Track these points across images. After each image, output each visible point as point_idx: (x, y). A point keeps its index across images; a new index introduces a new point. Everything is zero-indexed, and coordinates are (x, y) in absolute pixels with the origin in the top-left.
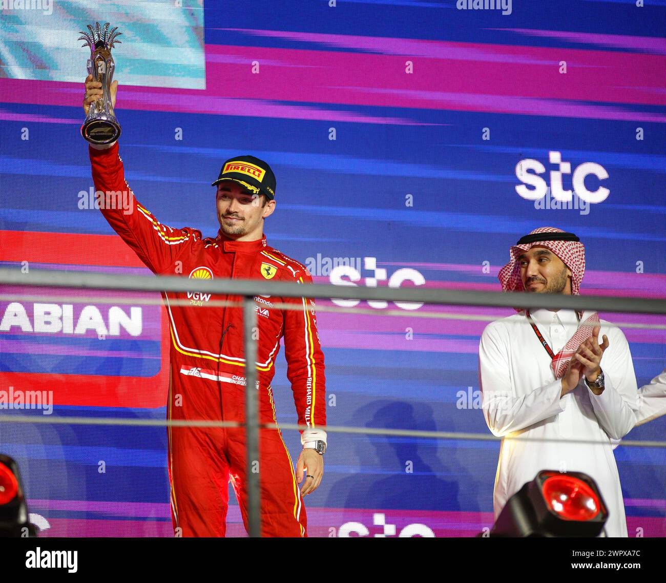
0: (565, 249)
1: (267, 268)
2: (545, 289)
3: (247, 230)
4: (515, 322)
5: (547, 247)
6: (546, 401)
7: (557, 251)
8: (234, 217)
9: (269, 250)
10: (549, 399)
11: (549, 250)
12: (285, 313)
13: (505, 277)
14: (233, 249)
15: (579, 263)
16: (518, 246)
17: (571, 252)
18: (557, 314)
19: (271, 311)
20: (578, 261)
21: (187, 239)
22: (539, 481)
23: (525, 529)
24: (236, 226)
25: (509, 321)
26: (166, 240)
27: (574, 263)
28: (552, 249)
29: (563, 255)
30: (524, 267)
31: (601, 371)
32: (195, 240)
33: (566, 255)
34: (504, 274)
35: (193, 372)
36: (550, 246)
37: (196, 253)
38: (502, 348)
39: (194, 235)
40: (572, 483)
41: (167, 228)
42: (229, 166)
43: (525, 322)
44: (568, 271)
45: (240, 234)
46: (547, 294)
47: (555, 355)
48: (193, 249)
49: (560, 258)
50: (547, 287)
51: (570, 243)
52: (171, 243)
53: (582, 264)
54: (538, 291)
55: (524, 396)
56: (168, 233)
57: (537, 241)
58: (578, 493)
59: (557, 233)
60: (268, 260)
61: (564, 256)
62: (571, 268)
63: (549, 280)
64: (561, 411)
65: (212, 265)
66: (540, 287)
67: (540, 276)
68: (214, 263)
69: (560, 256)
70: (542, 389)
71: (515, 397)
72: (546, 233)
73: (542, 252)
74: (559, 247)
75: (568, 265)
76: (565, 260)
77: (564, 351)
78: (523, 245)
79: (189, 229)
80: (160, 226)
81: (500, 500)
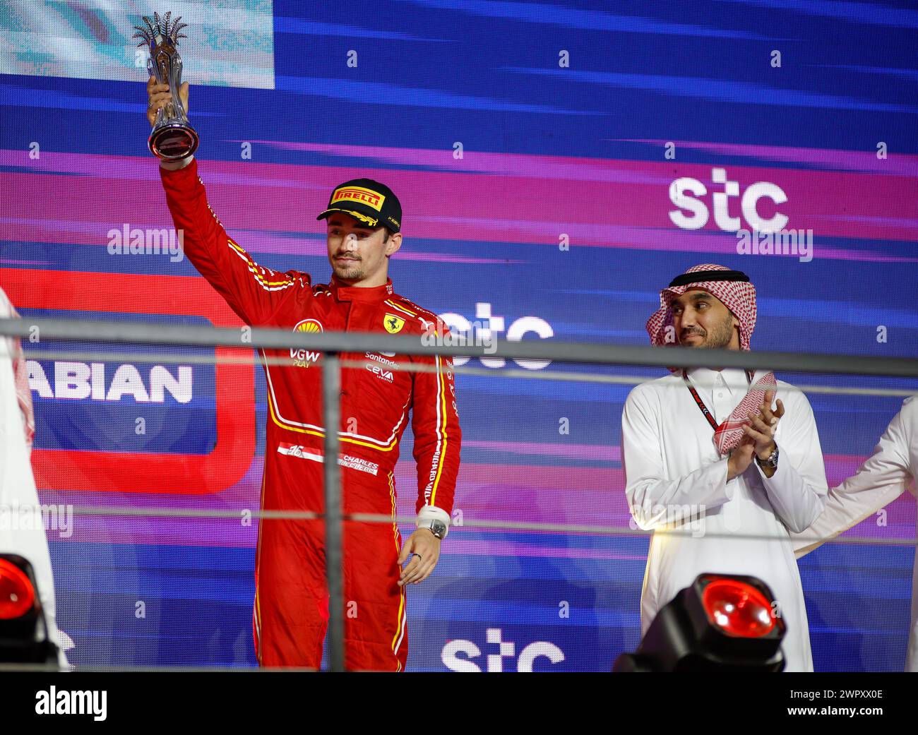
0: (730, 292)
1: (392, 320)
2: (705, 343)
3: (365, 273)
4: (668, 385)
5: (707, 290)
6: (707, 486)
7: (720, 294)
8: (347, 257)
9: (396, 298)
10: (711, 484)
11: (709, 294)
12: (413, 375)
13: (654, 328)
14: (349, 298)
15: (749, 309)
16: (670, 289)
17: (738, 295)
18: (721, 374)
19: (395, 373)
20: (747, 306)
21: (292, 284)
22: (698, 587)
23: (680, 647)
24: (352, 268)
25: (660, 384)
26: (265, 285)
27: (741, 308)
28: (713, 292)
29: (727, 299)
30: (677, 316)
31: (776, 446)
32: (303, 286)
33: (731, 299)
34: (653, 325)
35: (293, 451)
36: (710, 288)
37: (303, 302)
38: (651, 418)
39: (301, 279)
40: (741, 590)
41: (266, 271)
42: (339, 193)
43: (680, 385)
44: (734, 319)
45: (357, 278)
46: (708, 349)
47: (719, 425)
48: (299, 297)
49: (724, 303)
50: (708, 340)
51: (737, 283)
52: (272, 289)
53: (753, 310)
54: (696, 345)
55: (679, 480)
56: (267, 277)
57: (693, 282)
58: (748, 603)
59: (719, 271)
60: (392, 311)
61: (729, 300)
62: (738, 315)
63: (710, 331)
64: (727, 500)
65: (321, 316)
66: (697, 340)
67: (698, 327)
68: (324, 314)
69: (724, 301)
70: (703, 470)
71: (668, 480)
72: (705, 271)
73: (701, 296)
74: (721, 289)
75: (733, 311)
76: (730, 305)
77: (730, 420)
78: (676, 288)
79: (295, 272)
80: (257, 268)
81: (649, 611)
